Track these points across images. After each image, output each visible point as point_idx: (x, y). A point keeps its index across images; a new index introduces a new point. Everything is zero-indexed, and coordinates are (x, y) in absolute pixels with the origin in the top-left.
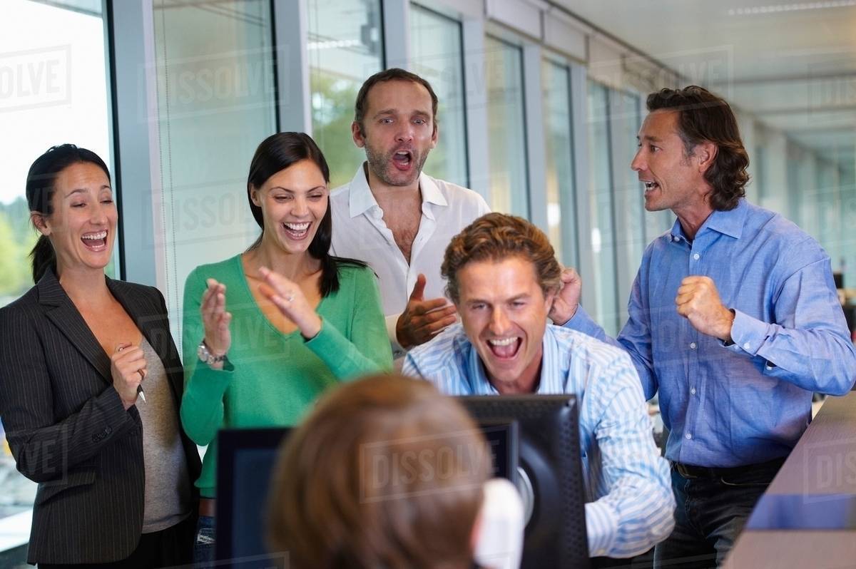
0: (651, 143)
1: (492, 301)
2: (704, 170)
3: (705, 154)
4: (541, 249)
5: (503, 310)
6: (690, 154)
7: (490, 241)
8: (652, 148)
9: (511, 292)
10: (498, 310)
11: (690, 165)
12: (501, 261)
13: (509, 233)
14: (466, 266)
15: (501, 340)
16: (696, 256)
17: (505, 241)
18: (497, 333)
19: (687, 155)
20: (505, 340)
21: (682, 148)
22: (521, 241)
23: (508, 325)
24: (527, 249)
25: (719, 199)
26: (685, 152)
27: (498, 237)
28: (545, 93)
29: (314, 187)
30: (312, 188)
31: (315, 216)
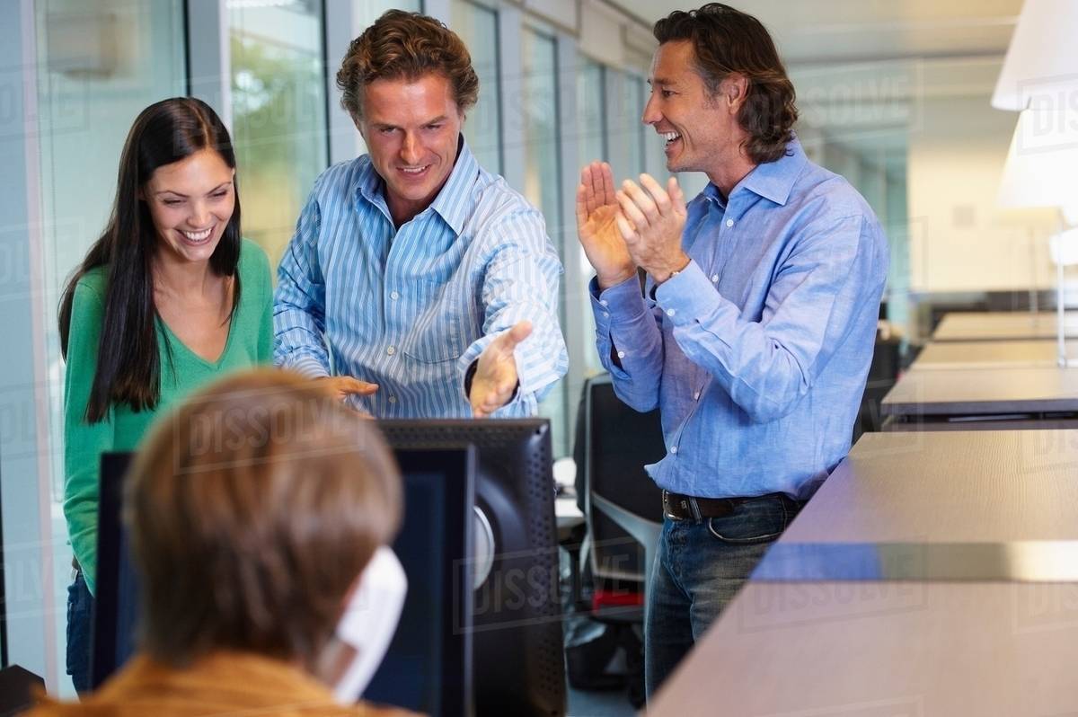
0: (664, 89)
2: (735, 111)
3: (735, 88)
6: (714, 91)
7: (403, 56)
8: (666, 94)
11: (716, 107)
13: (423, 45)
14: (374, 82)
16: (730, 223)
18: (409, 160)
19: (710, 95)
21: (703, 87)
24: (444, 63)
25: (759, 148)
26: (707, 92)
27: (411, 50)
28: (526, 73)
29: (217, 185)
30: (213, 188)
31: (219, 218)
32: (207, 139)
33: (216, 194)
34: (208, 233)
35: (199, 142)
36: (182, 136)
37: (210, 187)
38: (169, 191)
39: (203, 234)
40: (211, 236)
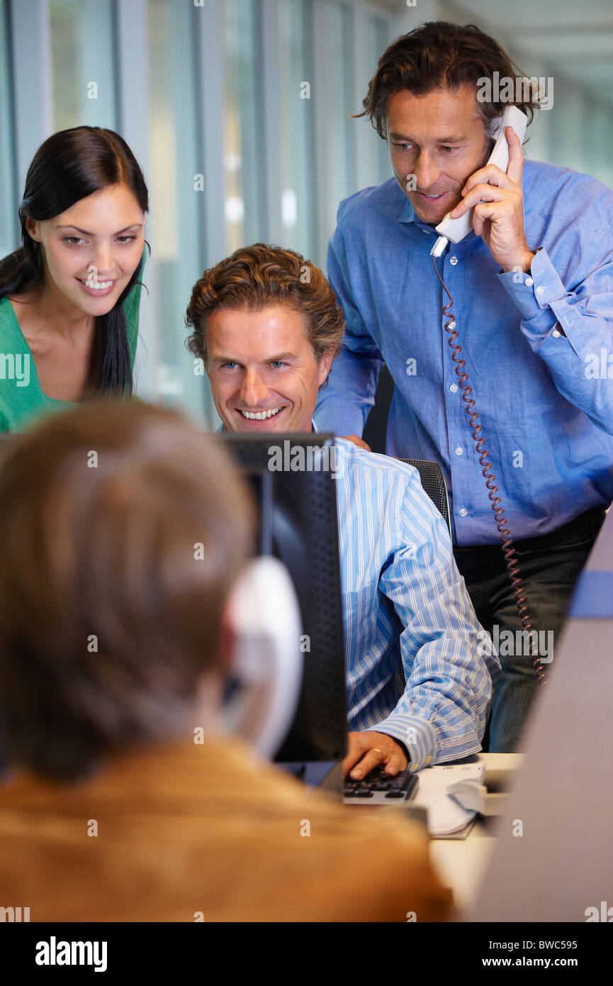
1: (245, 362)
4: (314, 296)
5: (259, 373)
7: (248, 282)
9: (272, 351)
10: (252, 371)
12: (259, 310)
13: (272, 273)
15: (255, 413)
17: (266, 283)
18: (249, 402)
20: (261, 412)
22: (288, 283)
23: (265, 392)
24: (296, 294)
27: (258, 278)
29: (126, 226)
30: (123, 228)
31: (122, 271)
32: (121, 173)
33: (123, 238)
34: (110, 284)
35: (110, 176)
36: (90, 169)
37: (118, 228)
38: (70, 226)
39: (103, 283)
40: (111, 289)
